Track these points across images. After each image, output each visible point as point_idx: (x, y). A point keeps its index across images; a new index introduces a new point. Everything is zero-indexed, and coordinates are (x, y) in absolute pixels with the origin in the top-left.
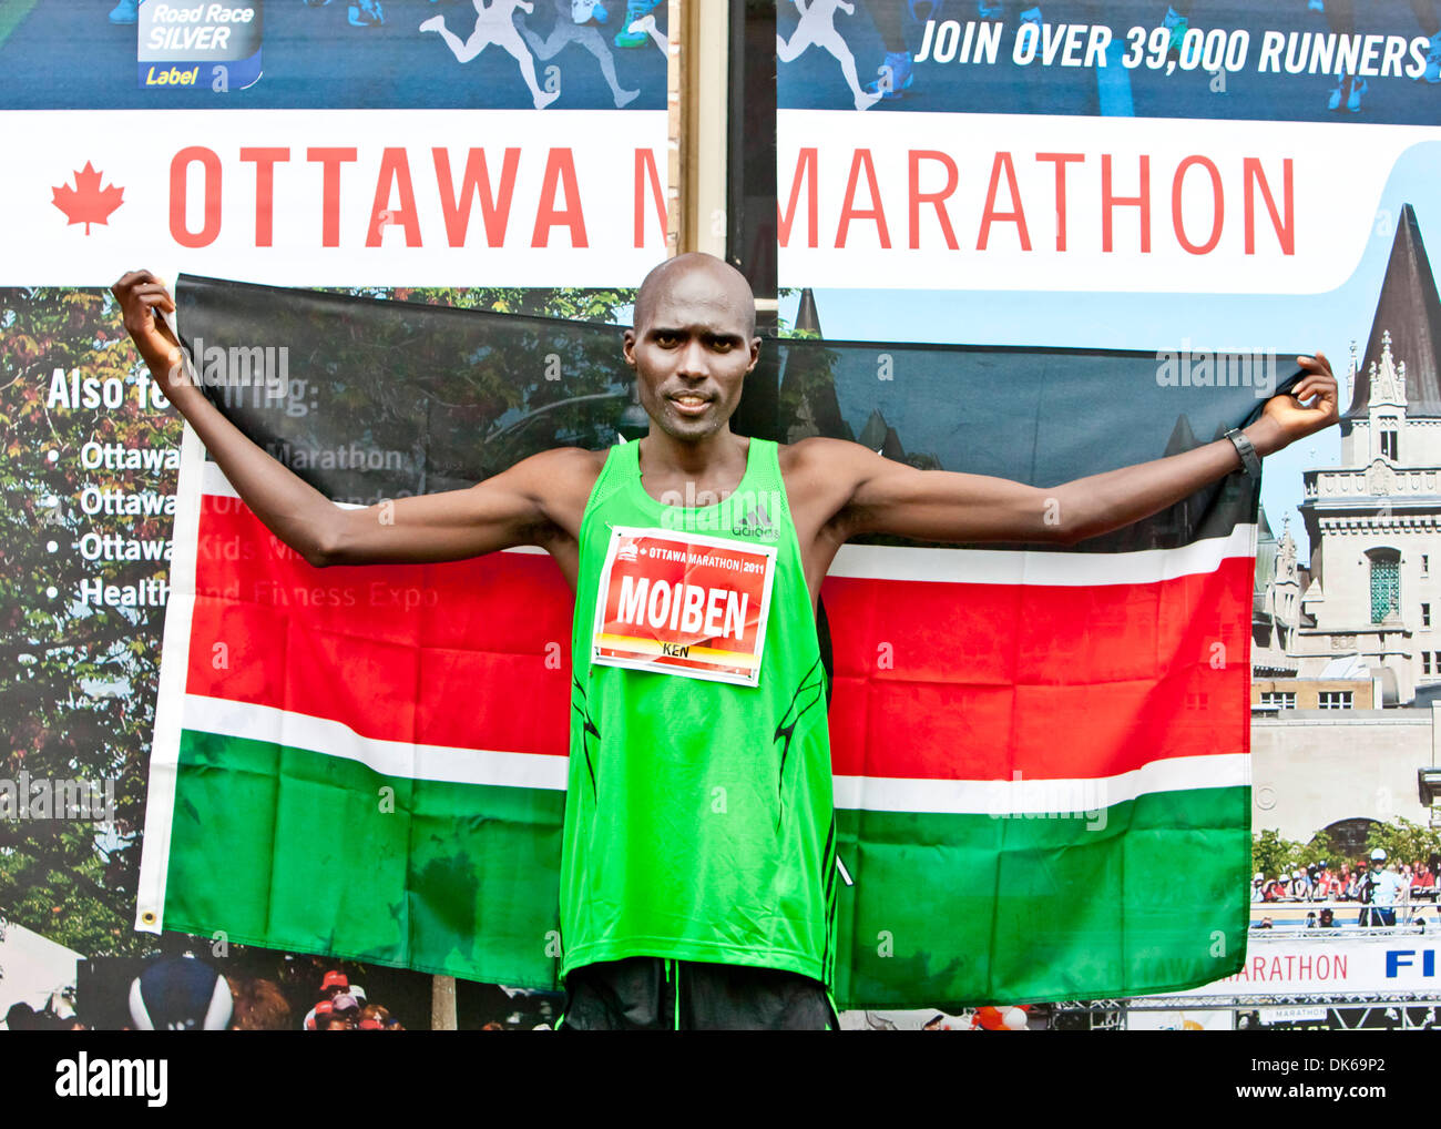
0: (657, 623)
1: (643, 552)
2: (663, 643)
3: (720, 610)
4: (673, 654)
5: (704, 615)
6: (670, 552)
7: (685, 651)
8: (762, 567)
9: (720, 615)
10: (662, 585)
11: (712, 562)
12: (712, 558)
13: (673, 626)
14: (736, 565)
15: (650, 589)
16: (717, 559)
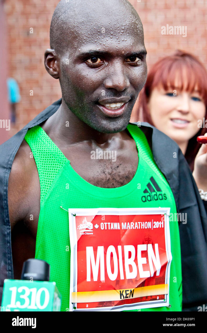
0: (113, 277)
1: (97, 226)
2: (119, 291)
3: (145, 259)
4: (126, 297)
5: (137, 264)
6: (112, 223)
7: (132, 293)
8: (163, 223)
9: (145, 262)
10: (111, 249)
11: (136, 226)
12: (136, 223)
13: (122, 278)
14: (149, 225)
15: (105, 253)
16: (139, 223)
